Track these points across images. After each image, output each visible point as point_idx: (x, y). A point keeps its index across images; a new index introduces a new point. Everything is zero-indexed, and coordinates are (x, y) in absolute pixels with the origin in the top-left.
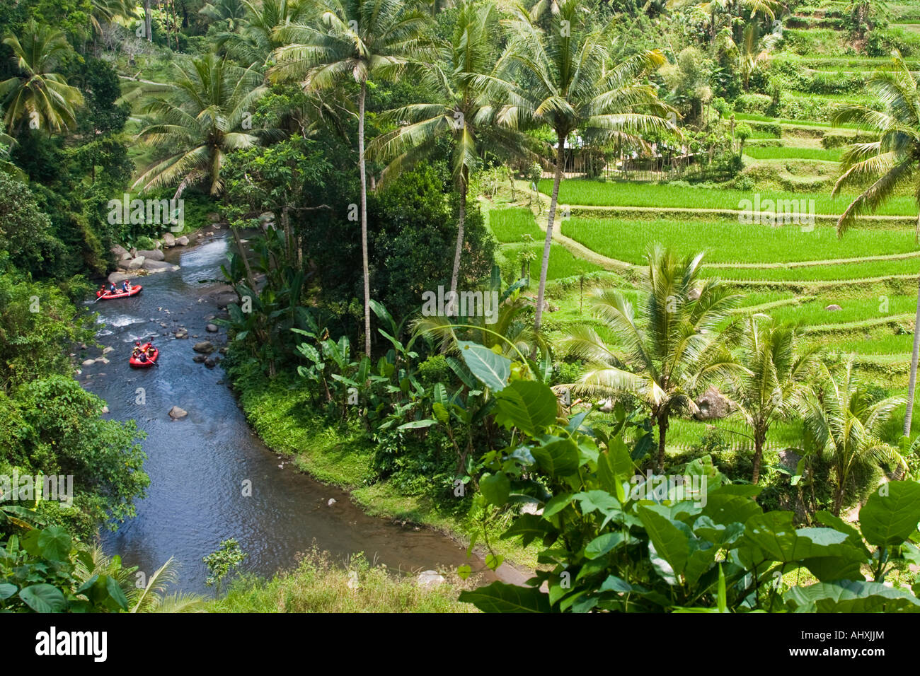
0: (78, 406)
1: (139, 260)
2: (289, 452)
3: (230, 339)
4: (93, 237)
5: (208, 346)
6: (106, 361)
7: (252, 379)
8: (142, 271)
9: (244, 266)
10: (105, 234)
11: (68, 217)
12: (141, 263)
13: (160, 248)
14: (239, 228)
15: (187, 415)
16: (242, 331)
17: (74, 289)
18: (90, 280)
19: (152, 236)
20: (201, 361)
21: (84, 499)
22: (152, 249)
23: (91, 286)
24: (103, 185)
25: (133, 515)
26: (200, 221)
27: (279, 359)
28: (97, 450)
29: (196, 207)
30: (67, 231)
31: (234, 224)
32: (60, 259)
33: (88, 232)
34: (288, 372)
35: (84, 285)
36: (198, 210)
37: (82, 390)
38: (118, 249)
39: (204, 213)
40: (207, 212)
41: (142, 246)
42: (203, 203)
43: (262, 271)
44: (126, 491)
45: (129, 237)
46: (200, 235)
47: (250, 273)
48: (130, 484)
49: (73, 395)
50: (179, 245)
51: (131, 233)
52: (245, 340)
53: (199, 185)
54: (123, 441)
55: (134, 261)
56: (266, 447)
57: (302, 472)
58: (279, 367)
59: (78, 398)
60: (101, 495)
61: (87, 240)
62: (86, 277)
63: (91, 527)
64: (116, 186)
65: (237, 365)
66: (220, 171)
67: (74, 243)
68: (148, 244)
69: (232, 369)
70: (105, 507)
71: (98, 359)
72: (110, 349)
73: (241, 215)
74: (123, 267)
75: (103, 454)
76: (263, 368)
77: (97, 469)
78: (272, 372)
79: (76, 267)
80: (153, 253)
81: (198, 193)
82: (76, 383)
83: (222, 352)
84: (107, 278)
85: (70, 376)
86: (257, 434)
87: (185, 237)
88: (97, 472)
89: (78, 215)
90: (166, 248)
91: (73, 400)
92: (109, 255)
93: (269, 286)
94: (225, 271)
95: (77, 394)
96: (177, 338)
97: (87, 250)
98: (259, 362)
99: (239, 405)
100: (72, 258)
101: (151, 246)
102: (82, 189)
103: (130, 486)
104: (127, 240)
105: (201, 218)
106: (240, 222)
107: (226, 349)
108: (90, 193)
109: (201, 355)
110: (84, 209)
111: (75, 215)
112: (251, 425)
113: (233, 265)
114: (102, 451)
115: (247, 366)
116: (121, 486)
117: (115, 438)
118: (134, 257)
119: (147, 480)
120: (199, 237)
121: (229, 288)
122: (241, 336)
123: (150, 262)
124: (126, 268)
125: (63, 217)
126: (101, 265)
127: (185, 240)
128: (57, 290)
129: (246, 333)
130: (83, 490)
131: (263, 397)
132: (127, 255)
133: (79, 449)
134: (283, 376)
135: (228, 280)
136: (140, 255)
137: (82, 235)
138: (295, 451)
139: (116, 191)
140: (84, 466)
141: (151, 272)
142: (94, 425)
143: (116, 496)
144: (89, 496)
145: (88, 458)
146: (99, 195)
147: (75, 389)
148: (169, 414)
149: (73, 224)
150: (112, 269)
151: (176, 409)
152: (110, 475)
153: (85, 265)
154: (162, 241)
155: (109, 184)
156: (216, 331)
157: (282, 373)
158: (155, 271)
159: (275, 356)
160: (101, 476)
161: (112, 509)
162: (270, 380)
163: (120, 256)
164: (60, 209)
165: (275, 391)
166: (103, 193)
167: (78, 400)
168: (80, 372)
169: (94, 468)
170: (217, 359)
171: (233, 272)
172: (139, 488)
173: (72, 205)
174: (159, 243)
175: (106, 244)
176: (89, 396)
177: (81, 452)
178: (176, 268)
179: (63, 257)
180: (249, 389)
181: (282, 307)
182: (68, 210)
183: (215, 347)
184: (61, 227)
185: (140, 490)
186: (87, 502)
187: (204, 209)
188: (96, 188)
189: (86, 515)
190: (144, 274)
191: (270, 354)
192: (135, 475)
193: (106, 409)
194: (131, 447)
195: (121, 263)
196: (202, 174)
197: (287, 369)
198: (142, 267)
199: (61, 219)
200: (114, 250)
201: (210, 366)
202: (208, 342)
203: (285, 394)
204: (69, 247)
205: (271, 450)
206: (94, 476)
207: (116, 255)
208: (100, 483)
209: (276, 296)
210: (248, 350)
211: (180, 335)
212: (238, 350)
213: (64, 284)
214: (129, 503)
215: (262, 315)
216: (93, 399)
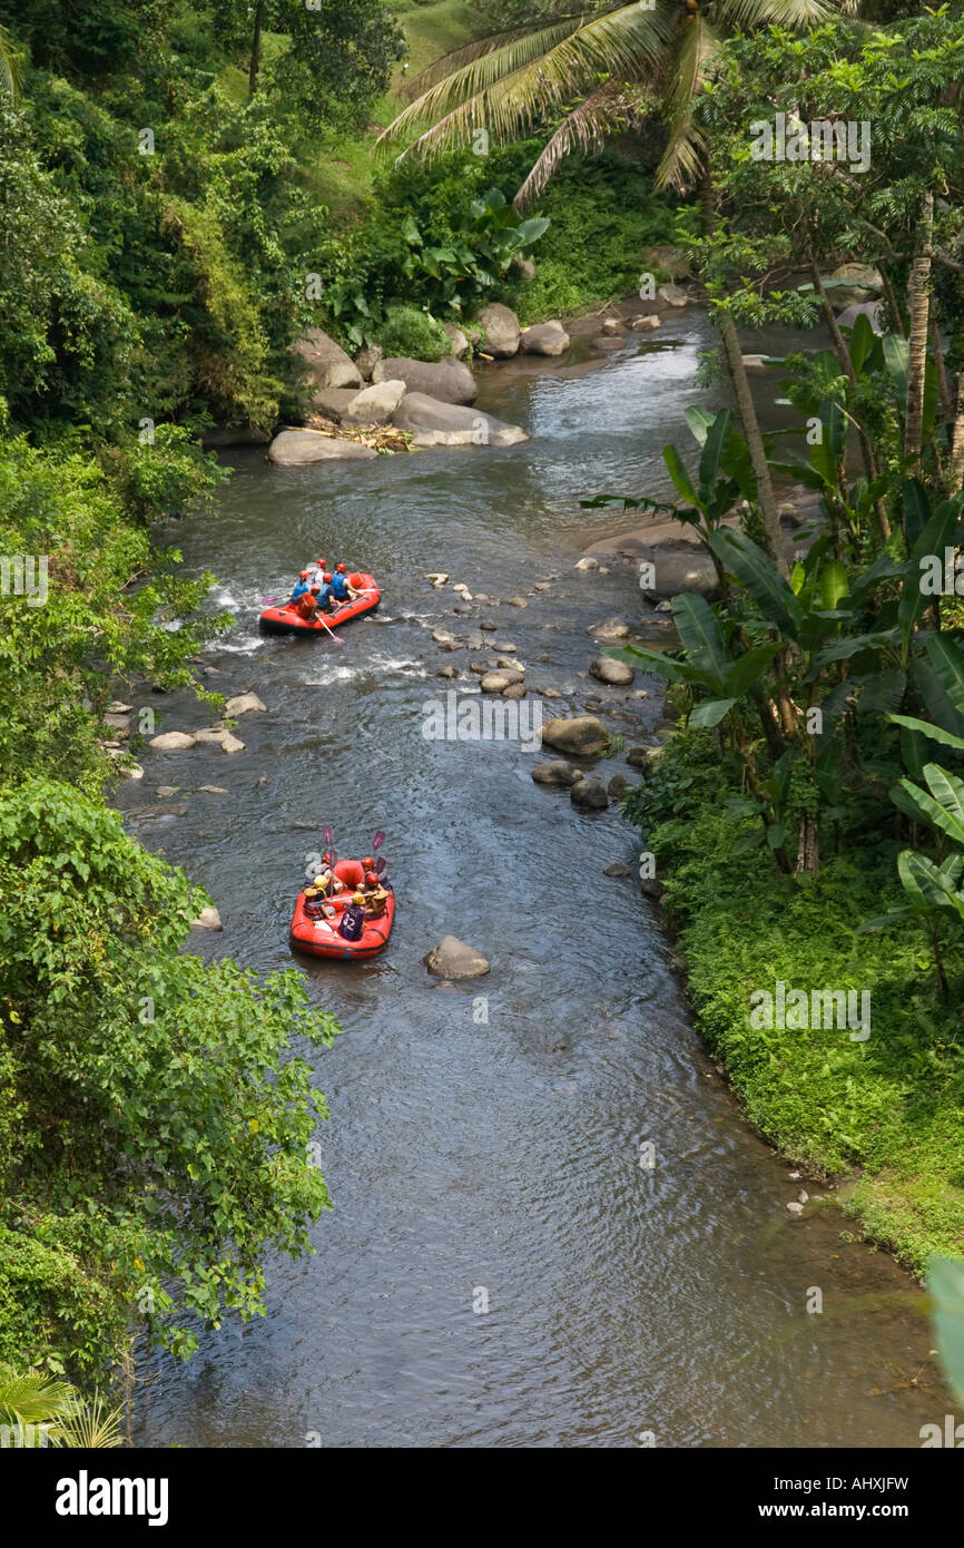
0: (110, 897)
1: (386, 392)
2: (833, 1161)
3: (671, 715)
4: (235, 294)
5: (591, 733)
6: (232, 744)
7: (731, 873)
8: (393, 432)
9: (749, 460)
10: (273, 287)
11: (152, 212)
12: (390, 405)
13: (463, 357)
14: (743, 321)
15: (485, 975)
16: (714, 696)
17: (148, 475)
18: (206, 448)
19: (440, 310)
20: (562, 783)
21: (95, 1228)
22: (435, 359)
23: (208, 472)
24: (283, 107)
25: (253, 1308)
26: (616, 270)
27: (836, 813)
28: (158, 1058)
29: (609, 219)
30: (145, 260)
31: (726, 303)
32: (111, 361)
33: (218, 273)
34: (866, 867)
35: (184, 464)
36: (612, 230)
37: (130, 845)
38: (316, 346)
39: (633, 244)
40: (645, 240)
41: (401, 343)
42: (637, 206)
43: (815, 483)
44: (238, 1218)
45: (360, 303)
46: (611, 323)
47: (766, 488)
48: (258, 1198)
49: (96, 859)
50: (531, 353)
51: (369, 290)
52: (723, 730)
53: (625, 139)
54: (250, 1039)
55: (367, 395)
56: (750, 1130)
57: (869, 1242)
58: (835, 843)
59: (111, 868)
60: (155, 1221)
61: (213, 304)
62: (195, 436)
63: (107, 1328)
64: (330, 115)
65: (686, 816)
66: (697, 101)
67: (165, 310)
68: (421, 338)
69: (665, 827)
70: (159, 1264)
71: (204, 735)
72: (249, 702)
73: (753, 274)
74: (326, 413)
75: (177, 1072)
76: (775, 842)
77: (151, 1127)
78: (806, 855)
79: (165, 394)
80: (438, 372)
81: (618, 168)
82: (111, 816)
83: (638, 763)
84: (268, 445)
85: (93, 788)
86: (725, 1079)
87: (556, 325)
88: (150, 1136)
89: (187, 209)
90: (485, 359)
91: (94, 874)
92: (285, 365)
93: (834, 539)
94: (679, 469)
95: (110, 854)
96: (485, 691)
97: (208, 341)
98: (764, 816)
99: (676, 961)
100: (152, 361)
101: (434, 347)
102: (209, 115)
103: (258, 1203)
104: (351, 315)
105: (622, 259)
106: (747, 298)
107: (653, 752)
108: (236, 130)
109: (561, 764)
110: (210, 190)
111: (176, 208)
112: (708, 1044)
113: (708, 454)
114: (176, 1063)
115: (719, 825)
116: (226, 1198)
117: (223, 1028)
118: (369, 380)
119: (318, 1192)
120: (606, 332)
121: (691, 534)
122: (708, 714)
123: (424, 404)
124: (335, 418)
125: (133, 210)
126: (256, 399)
127: (556, 337)
128: (92, 470)
129: (728, 704)
130: (95, 1195)
131: (761, 946)
132: (346, 371)
133: (99, 1050)
134: (844, 880)
135: (686, 504)
136: (391, 375)
137: (193, 282)
138: (855, 1159)
139: (330, 131)
140: (107, 1112)
141: (422, 439)
142: (156, 972)
143: (206, 1231)
144: (113, 1220)
145: (126, 1084)
146: (269, 145)
147: (106, 838)
148: (425, 961)
149: (169, 239)
150: (291, 418)
151: (452, 946)
152: (193, 1157)
153: (197, 390)
154: (475, 332)
155: (310, 106)
156: (627, 684)
157: (841, 866)
158: (435, 438)
159: (823, 800)
160: (162, 1155)
161: (187, 1276)
162: (796, 888)
163: (321, 371)
164: (130, 178)
165: (806, 929)
166: (283, 138)
167: (109, 878)
168: (137, 774)
169: (143, 1123)
170: (618, 784)
171: (705, 477)
172: (286, 1214)
173: (170, 169)
174: (461, 340)
175: (277, 325)
176: (151, 867)
177: (102, 1060)
178: (511, 436)
179: (124, 355)
180: (716, 908)
181: (869, 623)
182: (154, 187)
183: (616, 740)
184: (126, 247)
185: (288, 1224)
186: (104, 1238)
187: (634, 226)
188: (258, 115)
189: (96, 1285)
190: (399, 446)
191: (805, 793)
192: (278, 1169)
193: (210, 914)
194: (273, 1067)
195: (321, 397)
196: (640, 101)
197: (860, 855)
198: (391, 419)
199: (127, 218)
200: (302, 347)
201: (589, 805)
202: (592, 720)
203: (840, 945)
204: (146, 323)
205: (768, 1142)
206: (138, 1152)
207: (311, 368)
208: (157, 1177)
209: (850, 581)
210: (728, 768)
211: (494, 681)
212: (696, 763)
213: (115, 451)
214: (247, 1265)
215: (793, 644)
216: (163, 881)
